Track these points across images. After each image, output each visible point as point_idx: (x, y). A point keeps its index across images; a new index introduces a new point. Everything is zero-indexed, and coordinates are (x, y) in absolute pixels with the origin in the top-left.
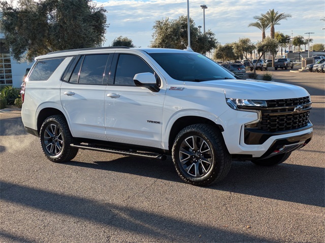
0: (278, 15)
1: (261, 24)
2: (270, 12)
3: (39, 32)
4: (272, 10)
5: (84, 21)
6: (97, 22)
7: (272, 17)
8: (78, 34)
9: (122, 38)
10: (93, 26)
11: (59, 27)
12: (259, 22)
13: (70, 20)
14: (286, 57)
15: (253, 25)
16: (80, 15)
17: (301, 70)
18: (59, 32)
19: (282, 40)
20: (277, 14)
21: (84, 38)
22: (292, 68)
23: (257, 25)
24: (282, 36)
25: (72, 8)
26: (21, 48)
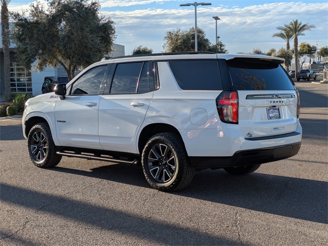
0: (301, 26)
1: (285, 34)
2: (293, 22)
3: (49, 43)
4: (295, 21)
5: (92, 32)
6: (104, 32)
7: (296, 28)
8: (85, 44)
9: (142, 48)
10: (100, 37)
11: (66, 38)
12: (283, 32)
13: (77, 32)
14: (309, 68)
15: (278, 36)
16: (87, 27)
17: (323, 81)
18: (67, 43)
19: (309, 50)
20: (300, 24)
21: (91, 49)
22: (315, 80)
23: (281, 35)
24: (309, 46)
25: (79, 20)
26: (31, 57)
